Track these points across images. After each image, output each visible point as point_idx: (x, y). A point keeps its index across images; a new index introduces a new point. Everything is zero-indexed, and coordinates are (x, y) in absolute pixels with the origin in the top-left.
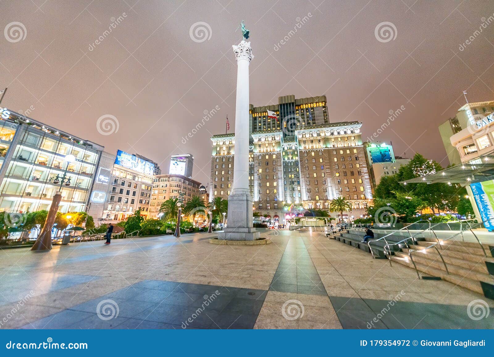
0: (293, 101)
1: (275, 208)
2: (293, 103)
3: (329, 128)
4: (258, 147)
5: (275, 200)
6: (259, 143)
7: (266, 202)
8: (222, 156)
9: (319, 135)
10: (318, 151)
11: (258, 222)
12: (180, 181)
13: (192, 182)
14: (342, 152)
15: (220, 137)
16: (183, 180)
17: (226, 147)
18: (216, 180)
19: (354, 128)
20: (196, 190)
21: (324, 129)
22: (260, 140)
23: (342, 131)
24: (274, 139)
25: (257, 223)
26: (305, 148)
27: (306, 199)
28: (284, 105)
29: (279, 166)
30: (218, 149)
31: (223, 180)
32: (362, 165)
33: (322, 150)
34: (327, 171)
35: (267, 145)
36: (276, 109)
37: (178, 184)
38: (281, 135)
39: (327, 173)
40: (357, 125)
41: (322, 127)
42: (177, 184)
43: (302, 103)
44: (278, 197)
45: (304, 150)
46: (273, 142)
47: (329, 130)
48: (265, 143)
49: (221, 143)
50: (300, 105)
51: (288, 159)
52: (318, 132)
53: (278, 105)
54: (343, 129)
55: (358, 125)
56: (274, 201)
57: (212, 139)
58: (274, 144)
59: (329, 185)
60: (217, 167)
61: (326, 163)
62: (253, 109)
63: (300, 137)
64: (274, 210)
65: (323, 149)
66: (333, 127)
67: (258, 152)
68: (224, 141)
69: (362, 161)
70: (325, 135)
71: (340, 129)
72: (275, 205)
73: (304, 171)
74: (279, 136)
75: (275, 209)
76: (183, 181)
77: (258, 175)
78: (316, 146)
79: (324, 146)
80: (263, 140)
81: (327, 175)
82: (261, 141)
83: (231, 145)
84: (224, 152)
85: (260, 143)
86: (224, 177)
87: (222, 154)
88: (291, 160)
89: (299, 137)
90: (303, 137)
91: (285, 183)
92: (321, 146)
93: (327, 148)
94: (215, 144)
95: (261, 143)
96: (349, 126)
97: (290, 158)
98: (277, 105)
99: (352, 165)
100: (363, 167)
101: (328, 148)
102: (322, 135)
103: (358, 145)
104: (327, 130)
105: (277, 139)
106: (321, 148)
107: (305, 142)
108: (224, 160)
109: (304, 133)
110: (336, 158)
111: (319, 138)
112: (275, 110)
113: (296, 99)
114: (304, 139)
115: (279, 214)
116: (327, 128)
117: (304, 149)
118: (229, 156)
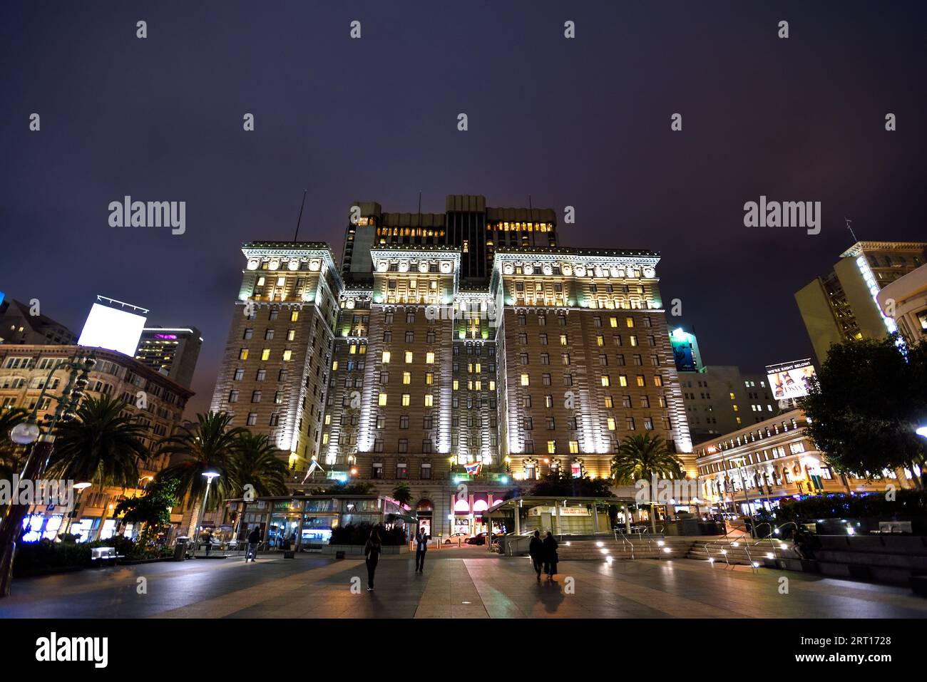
0: (481, 209)
1: (422, 477)
2: (480, 214)
3: (584, 257)
4: (385, 288)
5: (425, 450)
6: (390, 278)
7: (394, 455)
8: (269, 302)
9: (557, 271)
10: (556, 313)
11: (367, 518)
12: (111, 373)
13: (162, 386)
14: (614, 323)
15: (274, 248)
16: (123, 372)
17: (287, 279)
18: (240, 376)
19: (642, 265)
20: (171, 413)
21: (572, 259)
22: (393, 268)
23: (614, 268)
24: (434, 269)
25: (362, 523)
26: (521, 302)
27: (519, 451)
28: (458, 214)
29: (444, 346)
30: (261, 282)
31: (262, 377)
32: (664, 360)
33: (565, 311)
34: (579, 371)
35: (414, 284)
36: (439, 223)
37: (103, 382)
38: (455, 261)
39: (578, 375)
40: (648, 259)
41: (566, 254)
42: (97, 380)
43: (500, 218)
44: (434, 441)
45: (518, 308)
46: (433, 276)
47: (584, 264)
48: (407, 278)
49: (273, 266)
50: (497, 223)
51: (469, 335)
52: (555, 265)
53: (445, 216)
54: (616, 264)
55: (651, 259)
56: (423, 453)
57: (245, 251)
58: (434, 285)
59: (584, 409)
60: (249, 336)
61: (575, 347)
62: (378, 215)
63: (509, 271)
64: (421, 482)
65: (570, 309)
66: (594, 257)
67: (386, 302)
68: (285, 260)
69: (665, 349)
70: (573, 273)
71: (611, 264)
72: (425, 466)
73: (516, 366)
74: (450, 262)
75: (422, 479)
76: (123, 376)
77: (377, 368)
78: (550, 299)
79: (571, 303)
80: (403, 268)
81: (580, 381)
82: (397, 270)
83: (303, 274)
84: (278, 294)
85: (393, 276)
86: (268, 367)
87: (271, 296)
88: (474, 341)
89: (506, 273)
90: (515, 273)
91: (456, 404)
92: (562, 301)
93: (579, 309)
94: (252, 266)
95: (395, 278)
96: (632, 259)
97: (474, 334)
98: (441, 215)
99: (640, 358)
100: (667, 365)
101: (582, 308)
102: (567, 272)
103: (653, 309)
104: (578, 261)
105: (445, 269)
106: (563, 306)
107: (521, 287)
108: (275, 317)
109: (519, 264)
110: (601, 337)
111: (558, 279)
112: (435, 225)
113: (487, 206)
114: (519, 279)
115: (435, 495)
116: (577, 257)
117: (518, 306)
118: (292, 304)
